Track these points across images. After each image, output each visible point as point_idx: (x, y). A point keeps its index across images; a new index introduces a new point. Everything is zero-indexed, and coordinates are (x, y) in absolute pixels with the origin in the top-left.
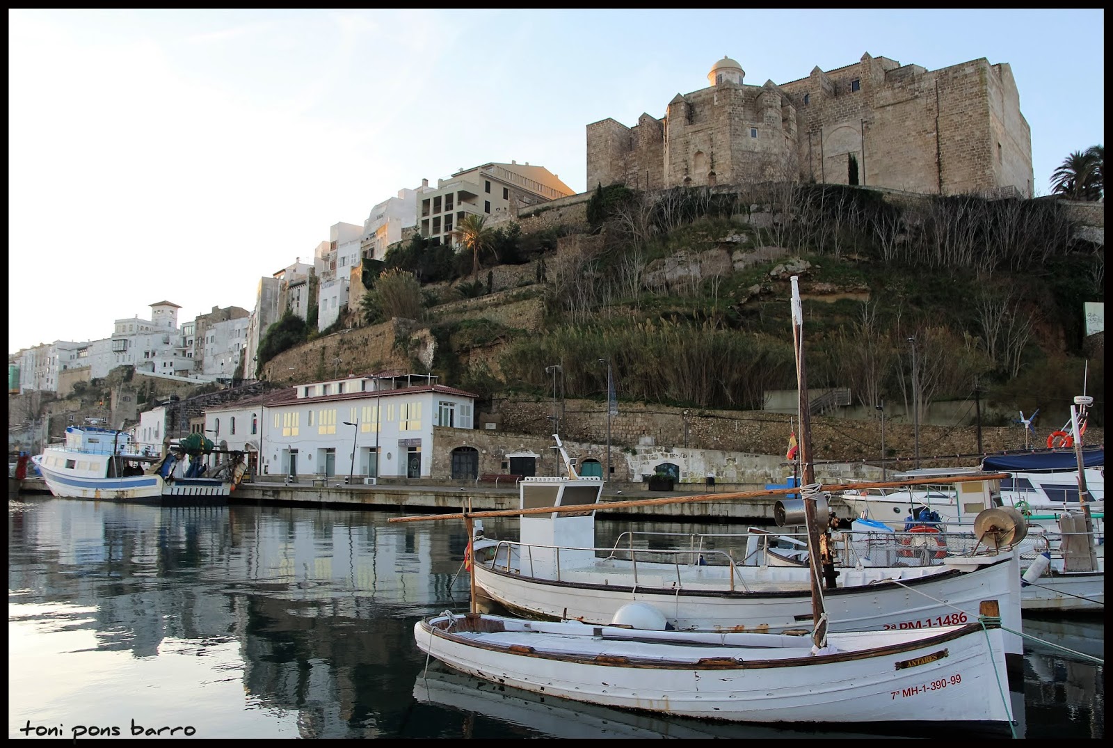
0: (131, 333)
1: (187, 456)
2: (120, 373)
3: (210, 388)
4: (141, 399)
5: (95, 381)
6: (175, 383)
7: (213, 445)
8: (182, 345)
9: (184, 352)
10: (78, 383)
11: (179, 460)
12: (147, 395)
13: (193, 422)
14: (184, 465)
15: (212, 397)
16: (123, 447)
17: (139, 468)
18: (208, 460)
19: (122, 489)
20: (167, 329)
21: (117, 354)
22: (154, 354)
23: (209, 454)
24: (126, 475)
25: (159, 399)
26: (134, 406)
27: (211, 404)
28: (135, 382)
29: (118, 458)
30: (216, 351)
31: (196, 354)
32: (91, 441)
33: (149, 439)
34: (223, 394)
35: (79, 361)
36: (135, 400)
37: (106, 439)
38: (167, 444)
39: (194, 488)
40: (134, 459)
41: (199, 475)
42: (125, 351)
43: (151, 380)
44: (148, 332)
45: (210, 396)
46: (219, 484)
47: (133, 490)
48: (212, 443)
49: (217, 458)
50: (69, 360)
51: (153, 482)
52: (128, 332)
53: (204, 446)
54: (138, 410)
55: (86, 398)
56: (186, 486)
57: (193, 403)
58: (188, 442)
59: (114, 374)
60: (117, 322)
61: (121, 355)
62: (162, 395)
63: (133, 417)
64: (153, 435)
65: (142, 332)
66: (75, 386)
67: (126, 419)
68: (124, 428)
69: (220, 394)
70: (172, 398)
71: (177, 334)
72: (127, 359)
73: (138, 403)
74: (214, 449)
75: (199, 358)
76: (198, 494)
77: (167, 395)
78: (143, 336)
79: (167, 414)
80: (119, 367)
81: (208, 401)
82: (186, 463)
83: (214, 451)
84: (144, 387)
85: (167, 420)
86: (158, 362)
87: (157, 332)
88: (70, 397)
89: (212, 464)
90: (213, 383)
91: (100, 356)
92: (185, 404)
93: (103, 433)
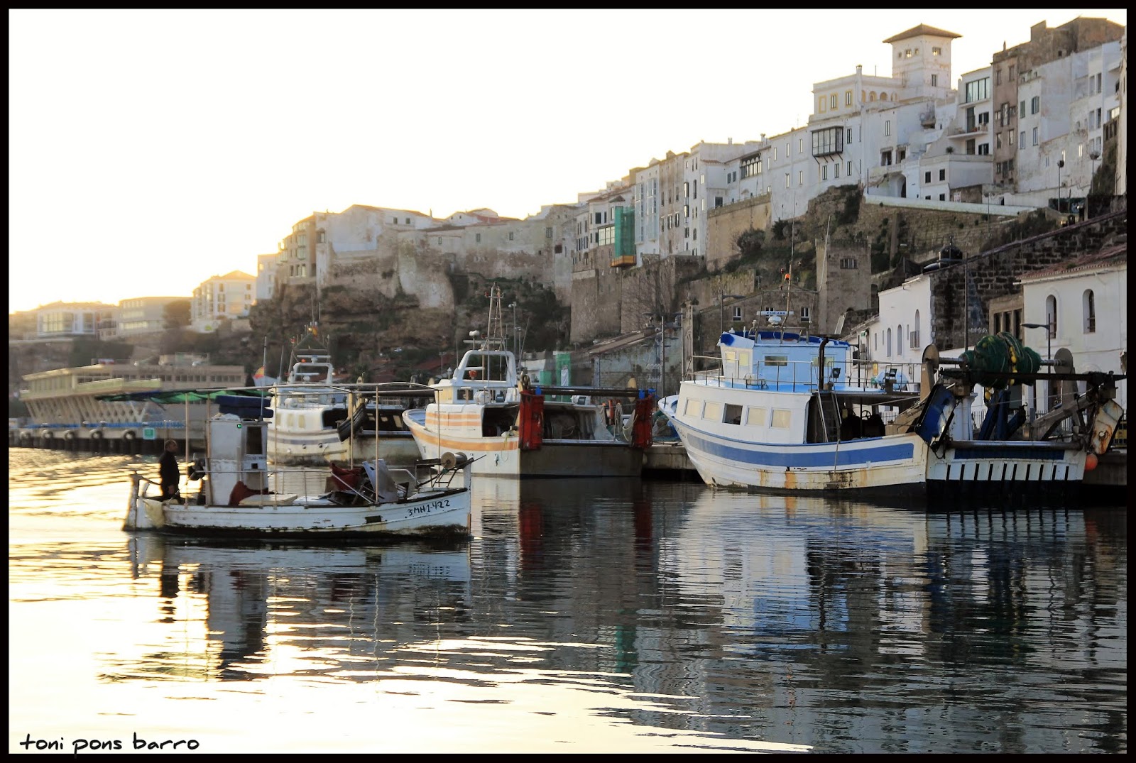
0: (850, 110)
1: (978, 389)
2: (831, 204)
3: (1034, 224)
4: (879, 263)
5: (780, 227)
6: (952, 220)
7: (1038, 362)
8: (964, 128)
9: (971, 144)
10: (746, 234)
11: (961, 398)
12: (893, 251)
13: (995, 307)
14: (973, 410)
15: (1038, 245)
16: (836, 373)
17: (876, 418)
18: (1035, 397)
19: (839, 468)
20: (928, 91)
21: (822, 161)
22: (902, 155)
23: (1031, 382)
24: (846, 438)
25: (918, 260)
26: (865, 277)
27: (1037, 262)
28: (865, 223)
29: (827, 397)
30: (1044, 134)
31: (999, 145)
32: (771, 361)
33: (900, 352)
34: (1063, 237)
35: (749, 184)
36: (868, 266)
37: (802, 357)
38: (931, 363)
39: (999, 464)
40: (863, 400)
41: (1010, 433)
42: (838, 153)
43: (900, 215)
44: (888, 104)
45: (1033, 244)
46: (1057, 454)
47: (864, 470)
48: (1036, 357)
49: (1053, 391)
50: (726, 185)
51: (906, 451)
52: (842, 109)
53: (1019, 364)
54: (874, 287)
55: (763, 266)
56: (979, 461)
57: (994, 263)
58: (980, 356)
59: (818, 208)
60: (819, 89)
61: (831, 165)
62: (924, 249)
63: (863, 305)
64: (907, 343)
65: (873, 105)
66: (740, 242)
67: (850, 310)
68: (846, 329)
69: (1056, 237)
70: (945, 254)
71: (952, 100)
72: (843, 171)
73: (874, 271)
74: (1044, 370)
75: (1005, 154)
76: (1009, 477)
77: (935, 248)
78: (876, 115)
79: (935, 291)
80: (828, 192)
81: (1028, 256)
82: (978, 405)
83: (1043, 377)
84: (884, 233)
85: (936, 307)
86: (912, 171)
87: (906, 102)
88: (732, 267)
89: (1042, 406)
90: (1040, 212)
91: (787, 170)
92: (974, 265)
93: (795, 343)
